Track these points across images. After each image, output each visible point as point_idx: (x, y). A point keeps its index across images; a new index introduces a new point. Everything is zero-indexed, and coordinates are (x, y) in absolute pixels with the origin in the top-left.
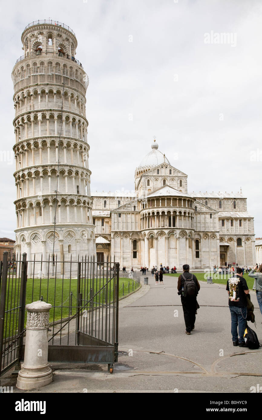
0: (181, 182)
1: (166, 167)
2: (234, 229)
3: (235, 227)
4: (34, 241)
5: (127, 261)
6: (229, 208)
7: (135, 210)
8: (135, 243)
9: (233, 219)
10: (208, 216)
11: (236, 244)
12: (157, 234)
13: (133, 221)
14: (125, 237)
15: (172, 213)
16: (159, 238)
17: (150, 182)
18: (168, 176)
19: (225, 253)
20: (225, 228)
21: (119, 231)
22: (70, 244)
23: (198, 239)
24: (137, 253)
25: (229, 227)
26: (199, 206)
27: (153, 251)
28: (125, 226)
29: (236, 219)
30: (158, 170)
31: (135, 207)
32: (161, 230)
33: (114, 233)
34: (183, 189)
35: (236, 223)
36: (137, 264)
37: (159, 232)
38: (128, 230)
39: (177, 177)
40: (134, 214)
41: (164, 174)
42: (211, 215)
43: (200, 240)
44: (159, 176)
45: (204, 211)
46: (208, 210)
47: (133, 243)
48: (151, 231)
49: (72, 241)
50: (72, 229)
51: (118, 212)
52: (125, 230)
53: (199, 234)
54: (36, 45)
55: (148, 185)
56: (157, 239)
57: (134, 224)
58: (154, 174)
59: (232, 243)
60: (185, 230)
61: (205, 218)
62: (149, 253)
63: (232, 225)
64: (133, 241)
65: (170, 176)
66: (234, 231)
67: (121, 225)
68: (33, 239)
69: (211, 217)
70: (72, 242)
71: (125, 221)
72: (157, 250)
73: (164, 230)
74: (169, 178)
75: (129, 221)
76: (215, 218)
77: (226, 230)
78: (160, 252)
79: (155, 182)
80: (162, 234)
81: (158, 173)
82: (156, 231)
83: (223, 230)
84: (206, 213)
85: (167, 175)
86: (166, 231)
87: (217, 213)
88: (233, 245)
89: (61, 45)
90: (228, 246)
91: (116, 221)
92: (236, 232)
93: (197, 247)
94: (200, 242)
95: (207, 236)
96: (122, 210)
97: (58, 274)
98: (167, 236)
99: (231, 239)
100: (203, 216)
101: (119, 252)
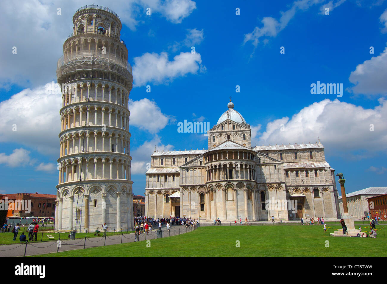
0: (244, 135)
1: (230, 123)
2: (309, 179)
3: (311, 177)
4: (65, 197)
5: (194, 214)
6: (305, 159)
7: (201, 164)
8: (202, 195)
9: (308, 169)
10: (272, 167)
11: (313, 195)
12: (215, 186)
13: (200, 175)
14: (193, 190)
15: (228, 166)
16: (217, 190)
17: (215, 138)
18: (231, 132)
19: (302, 205)
20: (299, 179)
21: (187, 185)
22: (95, 198)
23: (264, 191)
24: (204, 206)
25: (304, 178)
26: (263, 157)
27: (213, 203)
28: (192, 180)
29: (311, 169)
30: (222, 127)
31: (201, 162)
32: (218, 183)
33: (182, 187)
34: (246, 142)
35: (312, 174)
36: (204, 216)
37: (217, 184)
38: (195, 184)
39: (240, 131)
40: (200, 168)
41: (228, 129)
42: (275, 166)
43: (266, 192)
44: (224, 132)
45: (268, 162)
46: (272, 161)
47: (200, 196)
48: (210, 184)
49: (98, 195)
50: (98, 184)
51: (185, 167)
52: (192, 184)
53: (264, 186)
54: (81, 27)
55: (214, 140)
56: (215, 191)
57: (200, 178)
58: (218, 131)
59: (308, 194)
60: (242, 182)
61: (270, 169)
62: (210, 205)
63: (307, 176)
64: (200, 194)
65: (233, 132)
66: (309, 181)
67: (188, 179)
68: (65, 195)
69: (275, 169)
70: (98, 197)
71: (192, 175)
72: (216, 203)
73: (221, 183)
74: (232, 133)
75: (196, 175)
76: (280, 169)
77: (300, 180)
78: (218, 204)
79: (220, 138)
80: (219, 186)
81: (222, 129)
82: (214, 184)
83: (297, 180)
84: (271, 164)
85: (231, 130)
86: (223, 184)
87: (281, 164)
88: (310, 196)
89: (101, 25)
90: (304, 197)
91: (184, 176)
92: (312, 182)
93: (263, 199)
94: (266, 194)
95: (272, 188)
96: (189, 165)
97: (82, 227)
98: (224, 188)
99: (306, 190)
100: (267, 167)
101: (187, 205)
